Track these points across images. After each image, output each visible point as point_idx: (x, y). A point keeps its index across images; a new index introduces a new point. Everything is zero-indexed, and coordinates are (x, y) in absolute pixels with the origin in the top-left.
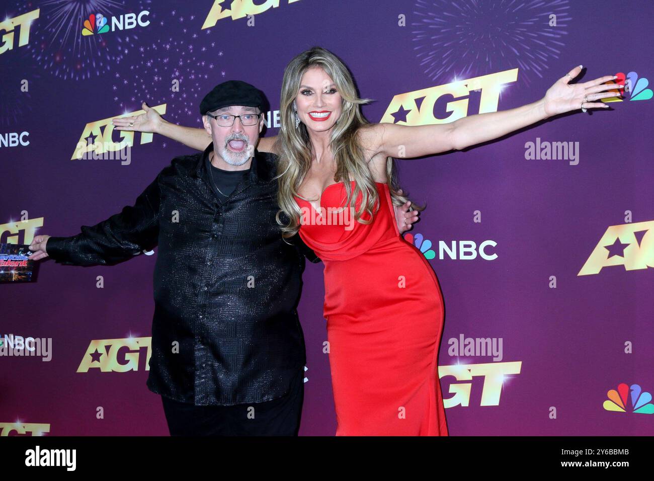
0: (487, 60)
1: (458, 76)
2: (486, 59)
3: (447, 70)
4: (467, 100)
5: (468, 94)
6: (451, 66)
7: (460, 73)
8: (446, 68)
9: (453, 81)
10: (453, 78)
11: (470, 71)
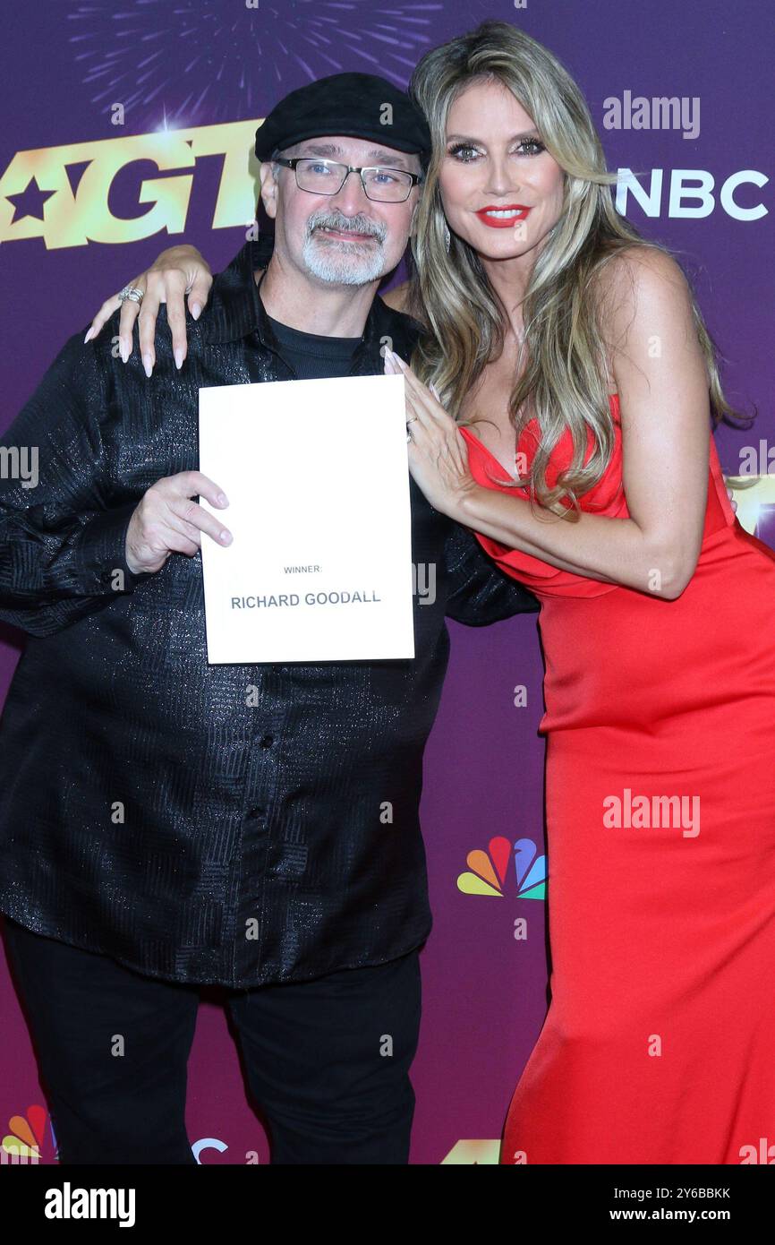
0: (242, 85)
1: (171, 119)
2: (239, 81)
3: (146, 101)
4: (189, 179)
5: (192, 163)
6: (157, 91)
7: (175, 112)
8: (145, 95)
9: (158, 128)
10: (160, 120)
11: (200, 108)
